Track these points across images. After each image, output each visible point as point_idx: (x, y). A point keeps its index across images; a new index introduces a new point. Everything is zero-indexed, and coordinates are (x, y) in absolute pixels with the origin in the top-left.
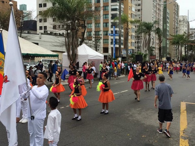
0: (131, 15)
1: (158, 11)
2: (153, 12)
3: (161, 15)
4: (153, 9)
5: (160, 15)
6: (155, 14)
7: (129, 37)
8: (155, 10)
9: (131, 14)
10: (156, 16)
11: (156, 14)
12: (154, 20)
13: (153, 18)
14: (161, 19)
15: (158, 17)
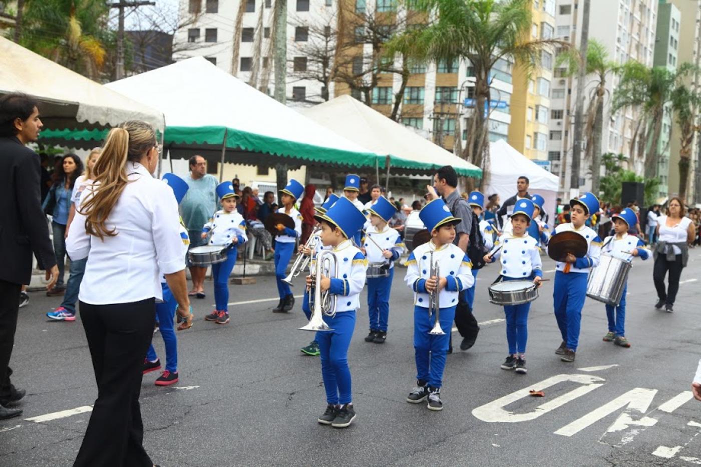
0: (542, 28)
1: (637, 15)
2: (621, 18)
3: (647, 29)
4: (622, 6)
5: (643, 30)
6: (626, 27)
7: (529, 114)
8: (630, 10)
9: (542, 23)
10: (630, 34)
11: (632, 25)
12: (622, 48)
13: (619, 40)
14: (649, 48)
15: (637, 38)
